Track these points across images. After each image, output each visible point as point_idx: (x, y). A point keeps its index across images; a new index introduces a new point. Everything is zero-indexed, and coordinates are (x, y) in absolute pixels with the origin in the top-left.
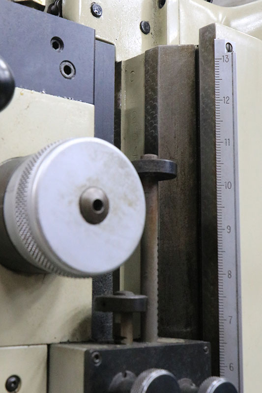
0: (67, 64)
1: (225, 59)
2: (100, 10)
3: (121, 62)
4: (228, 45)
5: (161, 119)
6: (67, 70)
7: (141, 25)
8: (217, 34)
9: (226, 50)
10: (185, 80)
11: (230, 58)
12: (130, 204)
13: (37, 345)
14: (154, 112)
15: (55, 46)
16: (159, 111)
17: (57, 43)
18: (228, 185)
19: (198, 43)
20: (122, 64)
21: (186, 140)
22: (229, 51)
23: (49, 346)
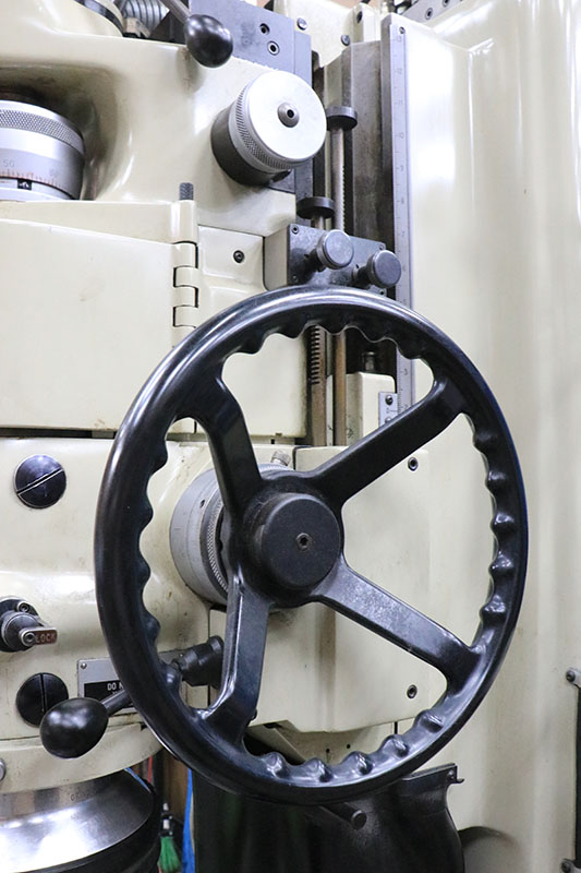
0: (272, 44)
1: (398, 39)
2: (305, 23)
3: (323, 67)
4: (401, 29)
5: (354, 101)
6: (273, 48)
7: (341, 39)
8: (391, 23)
9: (399, 33)
10: (373, 69)
11: (402, 38)
13: (257, 235)
15: (263, 31)
17: (265, 28)
18: (401, 136)
19: (379, 39)
20: (325, 68)
21: (374, 117)
22: (402, 33)
23: (264, 238)
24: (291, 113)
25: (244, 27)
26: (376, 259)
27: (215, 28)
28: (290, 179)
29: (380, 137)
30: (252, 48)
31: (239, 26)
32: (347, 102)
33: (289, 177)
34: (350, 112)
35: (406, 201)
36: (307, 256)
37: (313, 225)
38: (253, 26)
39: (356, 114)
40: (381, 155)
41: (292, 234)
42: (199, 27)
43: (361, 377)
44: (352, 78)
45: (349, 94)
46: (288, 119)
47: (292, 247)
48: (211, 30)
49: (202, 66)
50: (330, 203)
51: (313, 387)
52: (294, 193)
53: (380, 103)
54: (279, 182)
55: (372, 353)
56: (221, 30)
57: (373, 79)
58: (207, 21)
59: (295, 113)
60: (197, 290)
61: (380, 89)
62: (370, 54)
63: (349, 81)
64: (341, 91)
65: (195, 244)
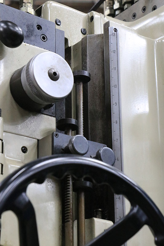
0: (43, 36)
1: (113, 35)
2: (60, 22)
3: (71, 47)
4: (115, 29)
5: (89, 67)
6: (44, 38)
7: (81, 30)
8: (110, 25)
9: (114, 31)
10: (99, 49)
11: (116, 34)
12: (68, 77)
13: (34, 138)
14: (86, 65)
15: (38, 29)
16: (88, 64)
17: (39, 27)
18: (115, 86)
19: (103, 33)
20: (72, 47)
21: (101, 76)
22: (115, 31)
23: (38, 140)
24: (55, 73)
25: (28, 26)
26: (101, 152)
27: (14, 28)
28: (53, 109)
29: (104, 87)
30: (33, 38)
31: (25, 26)
32: (84, 68)
33: (52, 108)
34: (86, 73)
35: (118, 122)
36: (63, 149)
37: (66, 133)
38: (33, 26)
39: (90, 74)
40: (104, 97)
41: (55, 137)
42: (5, 27)
43: (94, 220)
44: (88, 54)
45: (86, 63)
46: (54, 76)
47: (55, 144)
48: (12, 28)
49: (6, 47)
50: (75, 122)
51: (66, 224)
52: (55, 117)
53: (103, 68)
54: (47, 110)
55: (100, 209)
56: (17, 29)
57: (100, 55)
58: (10, 24)
59: (57, 73)
60: (2, 165)
61: (103, 60)
62: (98, 41)
63: (86, 55)
64: (81, 61)
65: (2, 140)
